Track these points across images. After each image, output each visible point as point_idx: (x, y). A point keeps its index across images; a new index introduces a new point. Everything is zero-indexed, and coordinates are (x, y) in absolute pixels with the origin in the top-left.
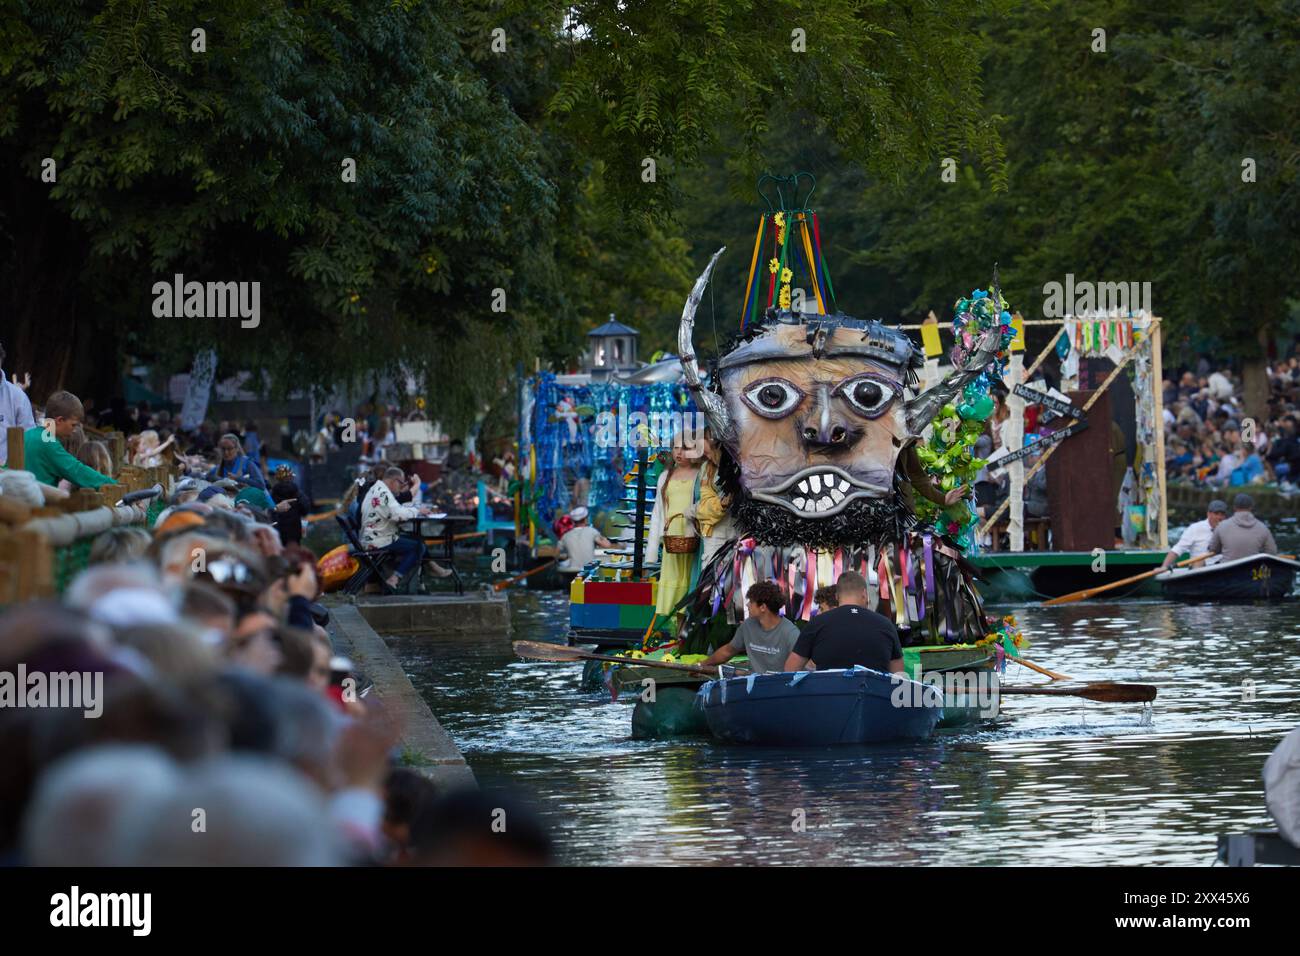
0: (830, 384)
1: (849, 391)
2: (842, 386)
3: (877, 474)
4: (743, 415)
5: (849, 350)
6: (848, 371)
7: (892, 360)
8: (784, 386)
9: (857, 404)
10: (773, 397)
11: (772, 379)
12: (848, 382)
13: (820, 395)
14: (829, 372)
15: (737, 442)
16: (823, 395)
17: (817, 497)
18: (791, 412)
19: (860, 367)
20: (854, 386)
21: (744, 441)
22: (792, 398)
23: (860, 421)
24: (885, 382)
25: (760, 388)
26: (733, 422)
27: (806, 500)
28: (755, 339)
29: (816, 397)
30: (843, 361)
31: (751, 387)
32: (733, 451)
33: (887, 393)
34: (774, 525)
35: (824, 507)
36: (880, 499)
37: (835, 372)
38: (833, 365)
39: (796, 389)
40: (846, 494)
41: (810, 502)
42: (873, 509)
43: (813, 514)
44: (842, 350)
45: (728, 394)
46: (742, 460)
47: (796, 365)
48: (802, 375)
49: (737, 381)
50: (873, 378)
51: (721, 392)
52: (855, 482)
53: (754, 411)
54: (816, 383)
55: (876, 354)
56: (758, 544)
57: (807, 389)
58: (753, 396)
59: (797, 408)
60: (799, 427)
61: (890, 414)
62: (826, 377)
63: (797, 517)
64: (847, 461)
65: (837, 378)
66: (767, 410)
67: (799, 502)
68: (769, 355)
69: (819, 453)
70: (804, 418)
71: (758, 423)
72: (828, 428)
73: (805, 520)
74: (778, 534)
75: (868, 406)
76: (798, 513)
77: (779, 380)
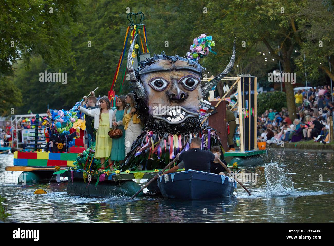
0: (177, 79)
1: (184, 81)
2: (182, 80)
3: (193, 109)
4: (149, 90)
5: (184, 68)
6: (183, 75)
7: (197, 71)
8: (163, 80)
9: (187, 86)
10: (159, 84)
11: (158, 78)
12: (184, 79)
13: (174, 83)
14: (177, 75)
15: (148, 99)
16: (175, 83)
17: (175, 117)
18: (165, 89)
19: (187, 74)
20: (185, 80)
21: (150, 98)
22: (165, 84)
23: (187, 91)
24: (195, 78)
25: (155, 81)
26: (146, 92)
27: (172, 118)
28: (152, 64)
29: (173, 84)
30: (182, 72)
31: (152, 80)
32: (146, 102)
33: (196, 82)
34: (160, 126)
35: (178, 120)
36: (195, 117)
37: (178, 75)
38: (178, 73)
39: (167, 81)
40: (185, 116)
41: (173, 119)
42: (193, 121)
43: (174, 123)
44: (181, 68)
45: (144, 83)
46: (149, 105)
47: (166, 73)
48: (168, 76)
49: (146, 79)
50: (192, 77)
51: (141, 82)
52: (188, 112)
53: (153, 89)
54: (172, 79)
55: (192, 69)
56: (154, 133)
57: (169, 81)
58: (152, 84)
59: (166, 87)
60: (168, 94)
61: (197, 89)
62: (175, 77)
63: (168, 124)
64: (184, 105)
65: (179, 77)
66: (157, 88)
67: (169, 119)
68: (157, 70)
69: (175, 102)
70: (169, 91)
71: (154, 93)
72: (180, 94)
73: (171, 125)
74: (161, 130)
75: (190, 86)
76: (169, 122)
77: (161, 78)
